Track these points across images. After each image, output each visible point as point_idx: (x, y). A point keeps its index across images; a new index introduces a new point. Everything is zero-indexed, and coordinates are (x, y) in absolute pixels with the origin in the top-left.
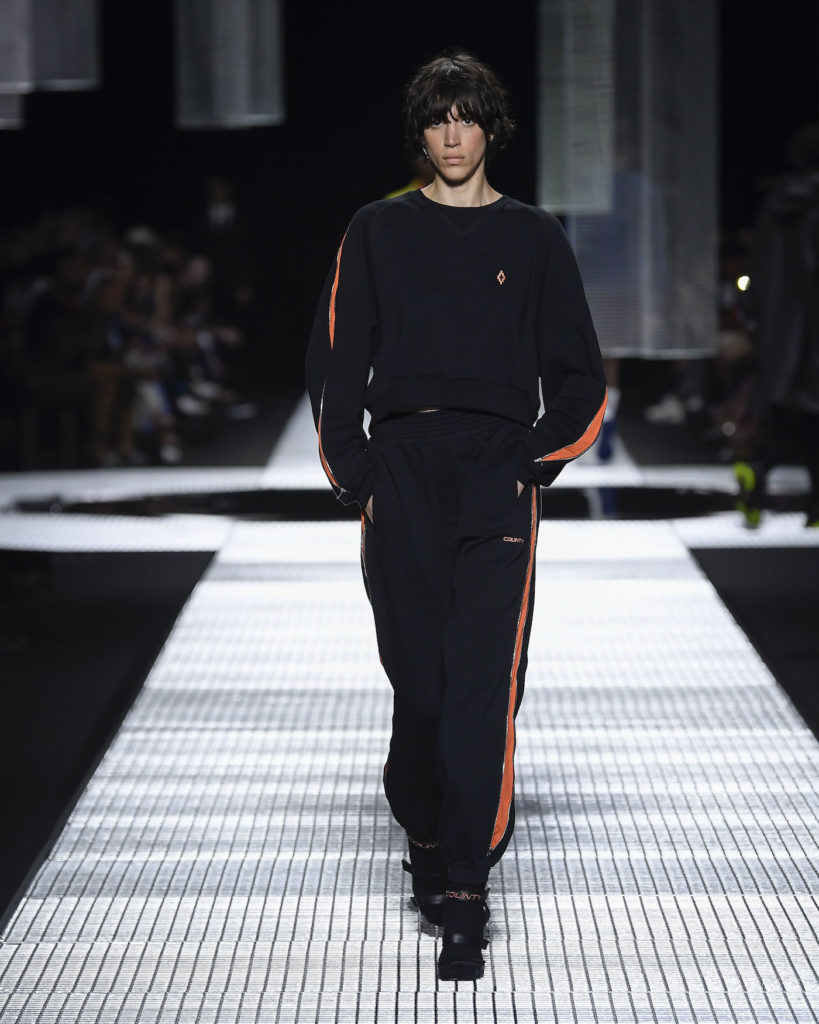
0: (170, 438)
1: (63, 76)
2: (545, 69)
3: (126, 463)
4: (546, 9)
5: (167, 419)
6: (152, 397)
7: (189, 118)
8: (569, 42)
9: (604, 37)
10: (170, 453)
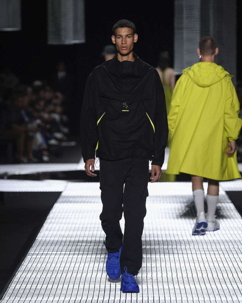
0: (45, 153)
1: (9, 27)
2: (176, 25)
3: (30, 162)
4: (176, 3)
5: (45, 146)
6: (39, 138)
7: (52, 41)
8: (185, 15)
9: (197, 13)
10: (46, 158)
